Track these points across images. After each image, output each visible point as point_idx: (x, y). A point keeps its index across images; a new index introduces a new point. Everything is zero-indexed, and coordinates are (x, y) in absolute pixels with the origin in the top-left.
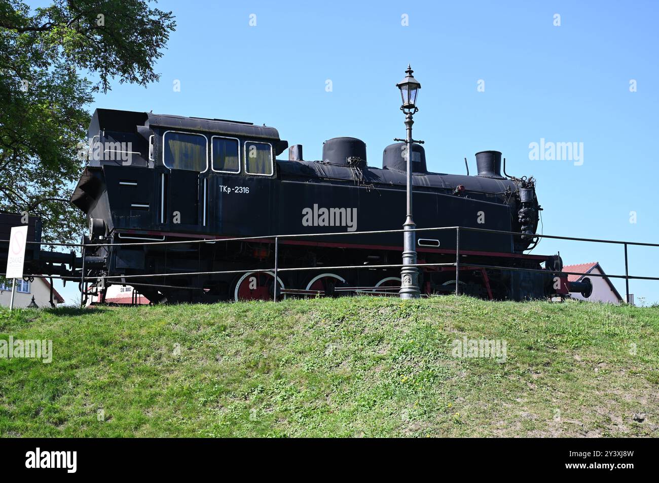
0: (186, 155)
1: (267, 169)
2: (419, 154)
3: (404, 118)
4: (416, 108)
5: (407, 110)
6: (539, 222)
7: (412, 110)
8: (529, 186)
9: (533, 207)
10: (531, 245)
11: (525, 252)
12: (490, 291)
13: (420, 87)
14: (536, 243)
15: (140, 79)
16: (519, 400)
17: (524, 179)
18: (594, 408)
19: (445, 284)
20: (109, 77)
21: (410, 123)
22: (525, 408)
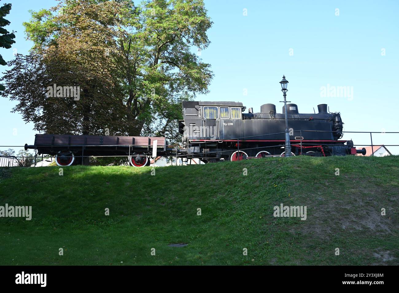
0: (211, 114)
1: (239, 116)
2: (295, 107)
3: (283, 94)
4: (287, 90)
5: (284, 91)
6: (343, 128)
7: (286, 91)
8: (338, 115)
9: (341, 123)
10: (341, 137)
11: (339, 140)
12: (324, 155)
13: (288, 82)
14: (342, 136)
15: (205, 92)
16: (319, 193)
17: (336, 113)
18: (350, 196)
19: (307, 153)
20: (196, 93)
21: (285, 95)
22: (321, 196)
